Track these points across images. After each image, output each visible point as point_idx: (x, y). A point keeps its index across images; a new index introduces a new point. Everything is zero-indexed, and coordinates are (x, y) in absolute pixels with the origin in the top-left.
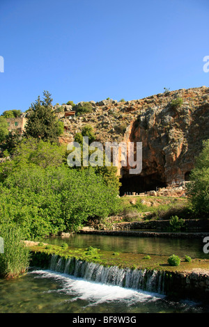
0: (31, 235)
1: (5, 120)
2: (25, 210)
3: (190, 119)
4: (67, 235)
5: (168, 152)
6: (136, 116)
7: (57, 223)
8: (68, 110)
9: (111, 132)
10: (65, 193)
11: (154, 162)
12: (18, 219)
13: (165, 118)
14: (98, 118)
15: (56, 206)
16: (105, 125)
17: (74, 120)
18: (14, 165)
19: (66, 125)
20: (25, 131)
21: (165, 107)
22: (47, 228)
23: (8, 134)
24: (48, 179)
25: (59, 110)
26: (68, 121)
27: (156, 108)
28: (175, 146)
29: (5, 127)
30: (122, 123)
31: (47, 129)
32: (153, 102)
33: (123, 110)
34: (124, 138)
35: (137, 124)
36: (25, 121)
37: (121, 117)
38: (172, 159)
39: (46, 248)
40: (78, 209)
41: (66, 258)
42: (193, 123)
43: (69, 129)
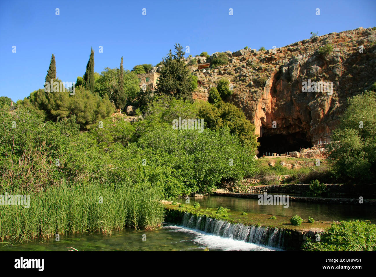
0: (164, 194)
1: (136, 76)
2: (159, 170)
3: (342, 68)
4: (201, 196)
5: (315, 108)
6: (278, 66)
7: (190, 184)
8: (202, 62)
9: (250, 86)
10: (198, 154)
11: (299, 119)
12: (153, 179)
13: (311, 69)
14: (235, 70)
15: (189, 167)
16: (242, 78)
17: (208, 73)
18: (147, 125)
19: (200, 79)
20: (157, 87)
21: (312, 56)
22: (180, 189)
23: (139, 91)
24: (181, 139)
25: (191, 63)
26: (202, 74)
27: (301, 57)
28: (323, 100)
29: (136, 83)
30: (261, 75)
31: (180, 85)
32: (297, 49)
33: (262, 61)
34: (264, 92)
35: (278, 76)
36: (156, 77)
37: (260, 69)
38: (319, 116)
39: (180, 207)
40: (211, 170)
41: (198, 215)
42: (344, 74)
43: (203, 84)
